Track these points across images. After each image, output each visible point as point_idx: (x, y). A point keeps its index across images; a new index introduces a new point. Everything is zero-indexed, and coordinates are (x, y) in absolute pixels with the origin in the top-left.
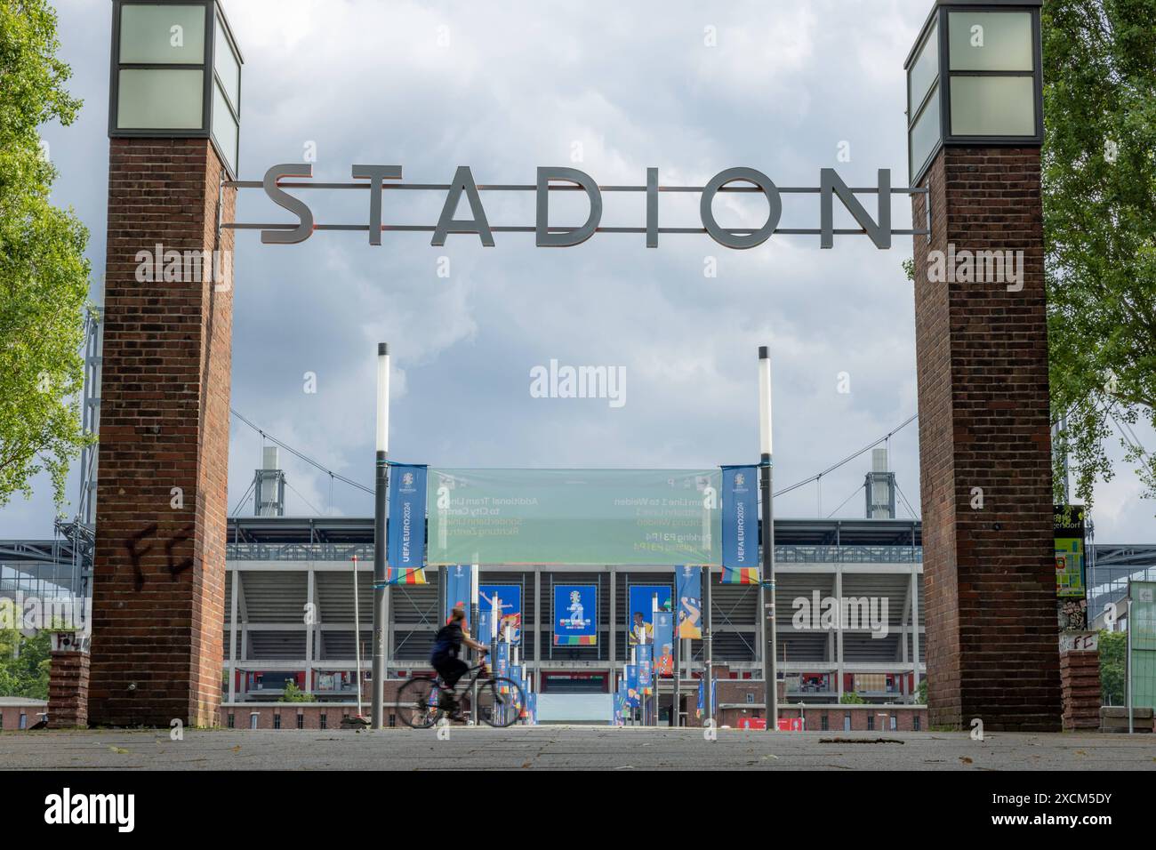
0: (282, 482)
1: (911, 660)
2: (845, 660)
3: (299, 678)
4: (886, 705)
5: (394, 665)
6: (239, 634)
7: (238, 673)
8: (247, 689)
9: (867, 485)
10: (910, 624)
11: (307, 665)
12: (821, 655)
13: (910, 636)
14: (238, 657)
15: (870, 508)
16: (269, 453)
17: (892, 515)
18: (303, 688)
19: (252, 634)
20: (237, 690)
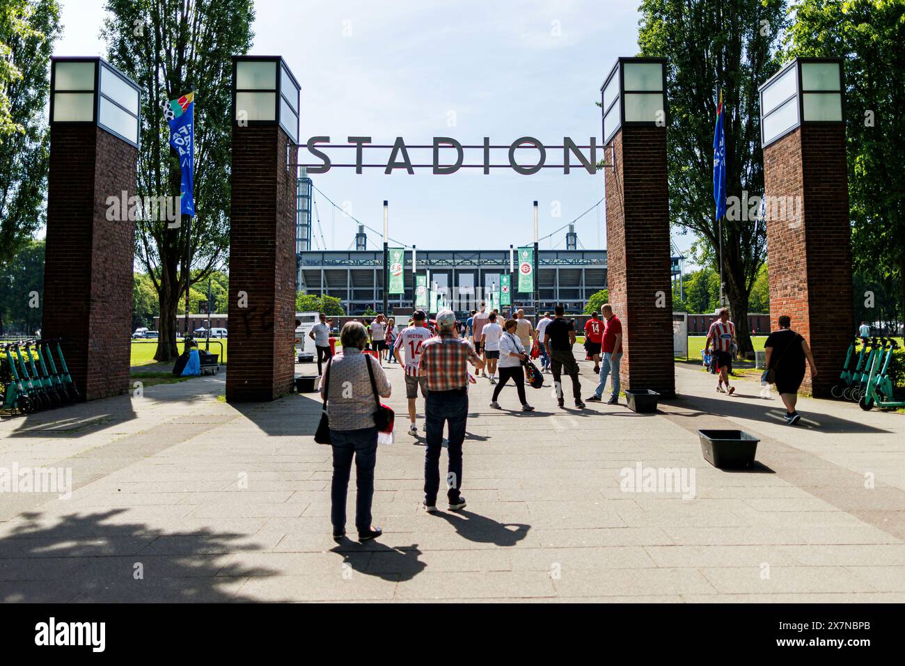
0: (366, 238)
1: (582, 298)
2: (560, 298)
3: (371, 305)
4: (574, 315)
5: (404, 301)
6: (350, 291)
7: (350, 304)
8: (354, 309)
9: (567, 237)
10: (582, 285)
11: (374, 301)
12: (552, 297)
13: (582, 290)
14: (350, 299)
15: (568, 245)
16: (361, 228)
17: (575, 248)
18: (373, 309)
19: (355, 291)
20: (350, 310)
